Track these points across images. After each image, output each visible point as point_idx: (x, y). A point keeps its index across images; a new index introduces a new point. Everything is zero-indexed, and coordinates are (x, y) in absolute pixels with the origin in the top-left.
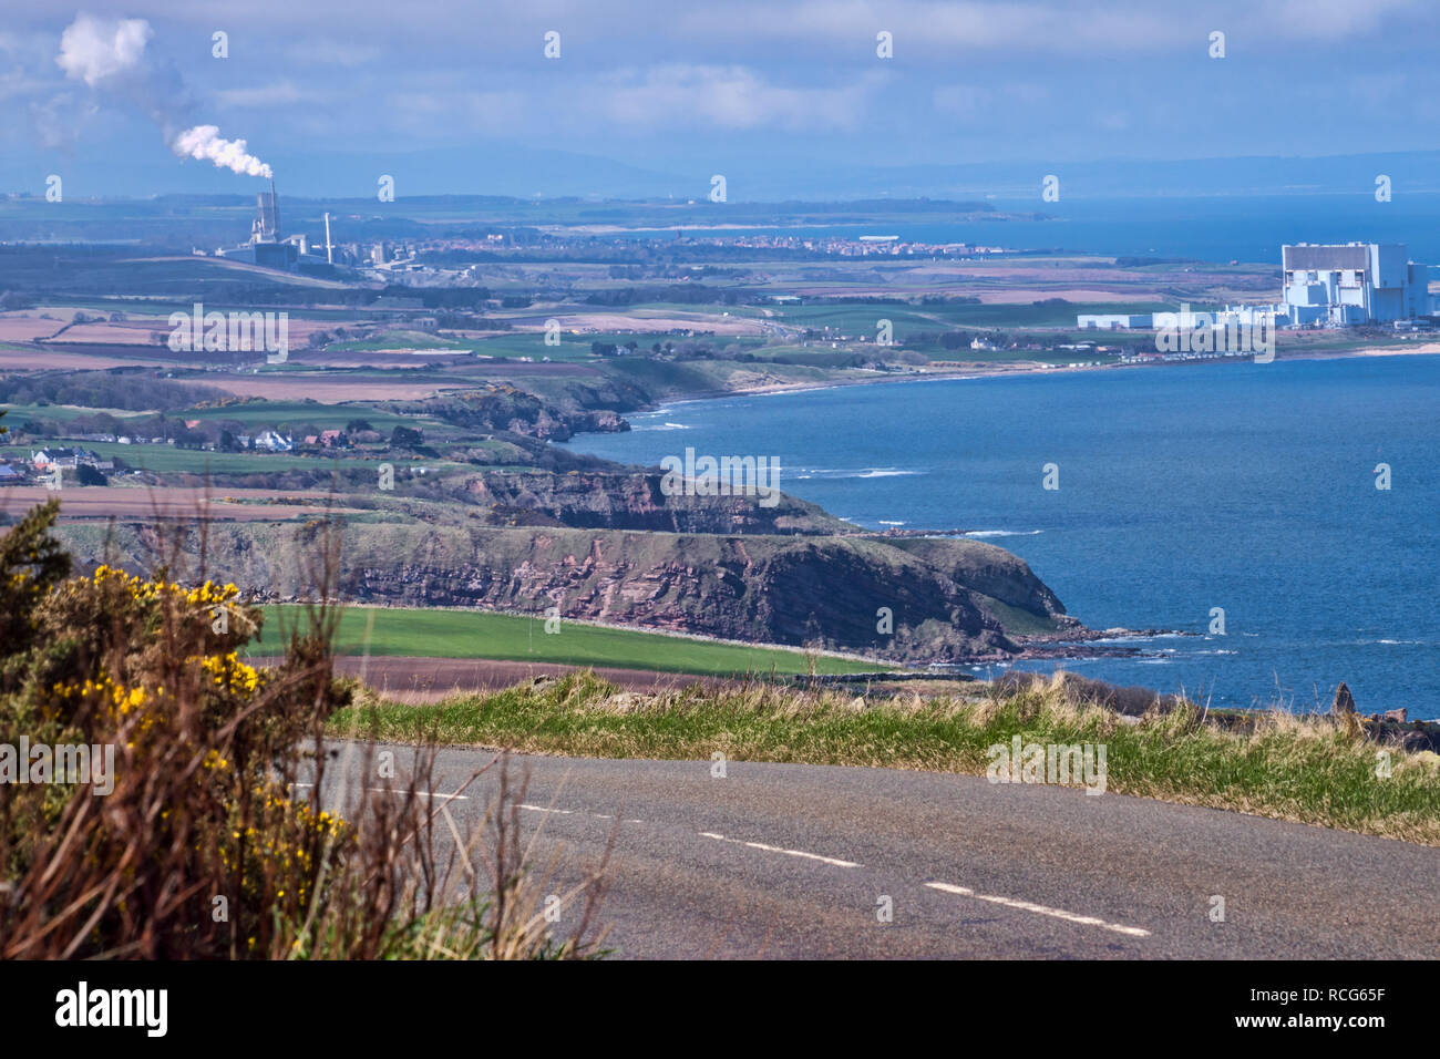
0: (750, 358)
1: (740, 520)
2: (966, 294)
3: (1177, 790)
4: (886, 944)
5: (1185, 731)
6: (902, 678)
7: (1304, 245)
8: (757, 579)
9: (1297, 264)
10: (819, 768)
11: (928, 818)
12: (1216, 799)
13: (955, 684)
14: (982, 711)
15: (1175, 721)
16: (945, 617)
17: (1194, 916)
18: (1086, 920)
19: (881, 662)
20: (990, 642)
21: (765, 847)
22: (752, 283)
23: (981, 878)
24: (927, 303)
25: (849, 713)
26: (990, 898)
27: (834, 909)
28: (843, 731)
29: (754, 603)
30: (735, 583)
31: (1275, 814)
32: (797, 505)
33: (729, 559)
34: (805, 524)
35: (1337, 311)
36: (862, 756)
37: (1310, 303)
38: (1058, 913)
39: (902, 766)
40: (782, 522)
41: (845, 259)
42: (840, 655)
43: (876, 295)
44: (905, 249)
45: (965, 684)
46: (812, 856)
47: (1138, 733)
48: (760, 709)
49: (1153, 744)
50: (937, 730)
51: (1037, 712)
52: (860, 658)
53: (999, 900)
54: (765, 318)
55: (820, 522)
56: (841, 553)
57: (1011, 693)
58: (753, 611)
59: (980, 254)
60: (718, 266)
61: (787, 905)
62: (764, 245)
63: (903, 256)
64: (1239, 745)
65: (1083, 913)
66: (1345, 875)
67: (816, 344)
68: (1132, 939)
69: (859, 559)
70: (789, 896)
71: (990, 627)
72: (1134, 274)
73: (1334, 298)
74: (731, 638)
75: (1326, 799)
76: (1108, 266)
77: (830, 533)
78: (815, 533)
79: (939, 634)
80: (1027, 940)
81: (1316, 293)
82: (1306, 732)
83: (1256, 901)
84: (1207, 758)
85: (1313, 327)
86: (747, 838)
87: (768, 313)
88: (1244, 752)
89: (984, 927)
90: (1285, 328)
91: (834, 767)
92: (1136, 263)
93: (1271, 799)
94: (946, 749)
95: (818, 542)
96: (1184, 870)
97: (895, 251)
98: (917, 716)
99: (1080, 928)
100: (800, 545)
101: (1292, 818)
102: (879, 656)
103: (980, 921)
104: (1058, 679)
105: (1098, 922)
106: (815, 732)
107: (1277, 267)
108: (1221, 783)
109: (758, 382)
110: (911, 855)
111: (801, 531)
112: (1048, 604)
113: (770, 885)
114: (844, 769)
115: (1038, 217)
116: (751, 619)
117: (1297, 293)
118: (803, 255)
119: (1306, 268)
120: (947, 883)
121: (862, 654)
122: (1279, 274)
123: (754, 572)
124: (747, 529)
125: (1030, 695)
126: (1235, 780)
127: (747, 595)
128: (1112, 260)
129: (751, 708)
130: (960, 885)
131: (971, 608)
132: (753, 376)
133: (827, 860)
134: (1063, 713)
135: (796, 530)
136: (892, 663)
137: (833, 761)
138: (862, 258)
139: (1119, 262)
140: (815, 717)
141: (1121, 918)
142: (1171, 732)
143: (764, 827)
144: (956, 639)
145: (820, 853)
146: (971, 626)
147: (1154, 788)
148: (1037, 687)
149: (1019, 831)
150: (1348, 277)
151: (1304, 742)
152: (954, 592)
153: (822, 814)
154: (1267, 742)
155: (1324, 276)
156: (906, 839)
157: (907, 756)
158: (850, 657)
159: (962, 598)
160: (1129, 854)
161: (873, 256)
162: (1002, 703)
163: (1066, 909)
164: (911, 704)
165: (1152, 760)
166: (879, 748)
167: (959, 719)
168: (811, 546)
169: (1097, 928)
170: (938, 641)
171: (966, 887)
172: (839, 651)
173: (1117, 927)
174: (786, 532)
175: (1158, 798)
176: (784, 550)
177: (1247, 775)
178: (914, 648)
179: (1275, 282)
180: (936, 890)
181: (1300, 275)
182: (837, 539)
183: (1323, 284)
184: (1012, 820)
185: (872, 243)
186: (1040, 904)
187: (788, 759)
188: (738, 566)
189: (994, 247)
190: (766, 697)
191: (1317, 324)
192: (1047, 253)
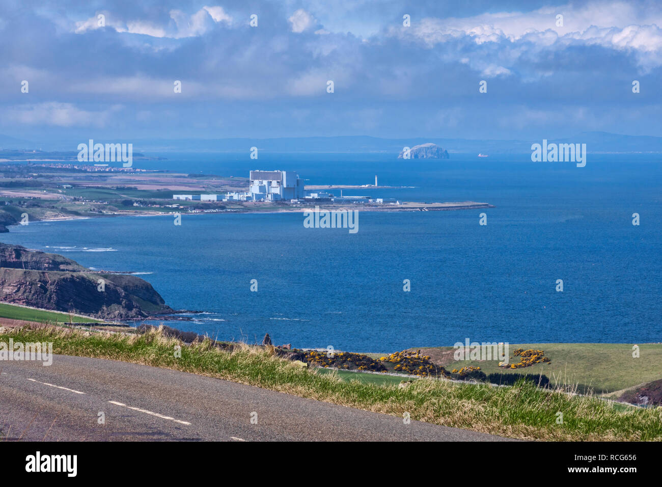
0: (53, 207)
1: (46, 265)
2: (133, 186)
3: (203, 371)
4: (93, 423)
5: (207, 349)
6: (103, 325)
7: (258, 171)
8: (52, 287)
9: (255, 178)
10: (72, 357)
11: (111, 377)
12: (218, 375)
13: (122, 328)
14: (132, 338)
15: (204, 345)
16: (120, 303)
17: (208, 418)
18: (167, 418)
19: (96, 319)
20: (136, 313)
21: (51, 385)
22: (55, 180)
23: (129, 400)
24: (118, 189)
25: (83, 337)
26: (132, 408)
27: (75, 409)
28: (81, 344)
29: (50, 296)
30: (44, 288)
31: (240, 382)
32: (68, 261)
33: (42, 280)
34: (70, 267)
35: (270, 196)
36: (88, 353)
37: (260, 192)
38: (157, 415)
39: (102, 358)
40: (62, 267)
41: (89, 172)
42: (81, 316)
43: (100, 186)
44: (110, 170)
45: (126, 328)
46: (68, 389)
47: (190, 349)
48: (51, 334)
49: (195, 353)
50: (115, 345)
51: (153, 340)
52: (88, 317)
53: (135, 409)
54: (59, 193)
55: (76, 267)
56: (83, 279)
57: (143, 333)
58: (50, 299)
59: (138, 172)
60: (43, 174)
61: (58, 407)
62: (60, 167)
63: (110, 172)
64: (228, 356)
65: (166, 415)
66: (266, 406)
67: (77, 203)
68: (184, 426)
69: (89, 281)
70: (59, 403)
71: (136, 307)
72: (195, 180)
73: (269, 190)
74: (42, 308)
75: (259, 377)
76: (184, 177)
77: (80, 271)
78: (74, 271)
79: (117, 310)
80: (145, 424)
81: (262, 188)
82: (253, 351)
83: (231, 414)
84: (216, 359)
85: (260, 201)
86: (44, 382)
87: (60, 191)
88: (229, 358)
89: (129, 418)
90: (250, 201)
91: (77, 357)
92: (195, 176)
93: (239, 376)
94: (119, 352)
95: (75, 274)
96: (205, 401)
97: (107, 170)
98: (108, 339)
99: (165, 421)
100: (68, 275)
101: (246, 383)
102: (95, 317)
103: (128, 416)
104: (161, 328)
105: (172, 419)
106: (71, 344)
107: (247, 179)
108: (220, 369)
109: (55, 216)
110: (104, 390)
111: (69, 270)
112: (158, 300)
113: (52, 399)
114: (81, 358)
115: (160, 159)
116: (49, 301)
117: (255, 189)
118: (74, 170)
119: (259, 179)
120: (117, 401)
121: (89, 316)
122: (248, 181)
123: (51, 285)
124: (50, 269)
125: (150, 333)
126: (226, 368)
127: (48, 293)
128: (186, 175)
129: (48, 334)
130: (121, 402)
131: (130, 301)
132: (54, 214)
133: (73, 391)
134: (162, 340)
135: (67, 270)
136: (100, 320)
137: (77, 355)
138: (95, 172)
139: (189, 176)
140: (71, 338)
141: (180, 417)
142: (202, 349)
143: (51, 378)
144: (123, 312)
145: (71, 388)
146: (129, 307)
147: (195, 370)
148: (153, 331)
149: (144, 384)
150: (274, 183)
151: (252, 355)
152: (123, 294)
153: (72, 374)
154: (238, 355)
155: (265, 183)
156: (102, 385)
157: (104, 354)
158: (84, 317)
159: (126, 297)
160: (184, 394)
161: (99, 172)
162: (140, 336)
163: (160, 413)
164: (106, 334)
165: (195, 359)
166: (94, 351)
167: (124, 341)
168: (72, 276)
169: (171, 421)
170: (117, 312)
171: (123, 403)
172: (81, 314)
173: (179, 421)
174: (63, 270)
175: (196, 374)
176: (62, 277)
177: (230, 366)
178: (108, 314)
179: (248, 184)
180: (113, 404)
181: (256, 182)
182: (82, 274)
183: (265, 186)
184: (141, 379)
185: (99, 167)
186: (150, 411)
187: (60, 353)
188: (45, 282)
189: (143, 169)
190: (54, 330)
191: (262, 200)
192: (162, 172)
